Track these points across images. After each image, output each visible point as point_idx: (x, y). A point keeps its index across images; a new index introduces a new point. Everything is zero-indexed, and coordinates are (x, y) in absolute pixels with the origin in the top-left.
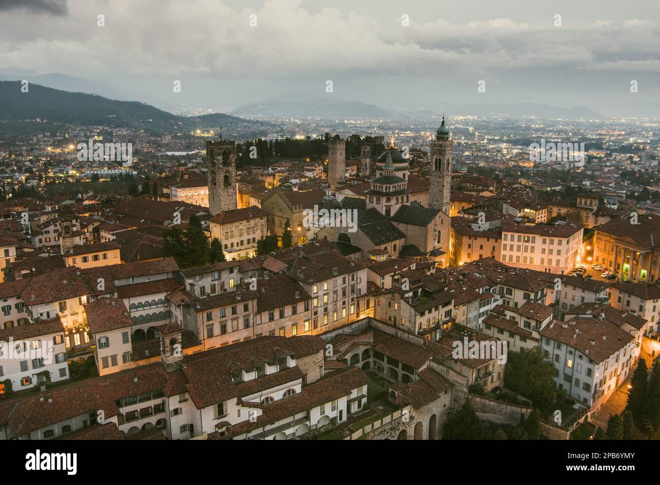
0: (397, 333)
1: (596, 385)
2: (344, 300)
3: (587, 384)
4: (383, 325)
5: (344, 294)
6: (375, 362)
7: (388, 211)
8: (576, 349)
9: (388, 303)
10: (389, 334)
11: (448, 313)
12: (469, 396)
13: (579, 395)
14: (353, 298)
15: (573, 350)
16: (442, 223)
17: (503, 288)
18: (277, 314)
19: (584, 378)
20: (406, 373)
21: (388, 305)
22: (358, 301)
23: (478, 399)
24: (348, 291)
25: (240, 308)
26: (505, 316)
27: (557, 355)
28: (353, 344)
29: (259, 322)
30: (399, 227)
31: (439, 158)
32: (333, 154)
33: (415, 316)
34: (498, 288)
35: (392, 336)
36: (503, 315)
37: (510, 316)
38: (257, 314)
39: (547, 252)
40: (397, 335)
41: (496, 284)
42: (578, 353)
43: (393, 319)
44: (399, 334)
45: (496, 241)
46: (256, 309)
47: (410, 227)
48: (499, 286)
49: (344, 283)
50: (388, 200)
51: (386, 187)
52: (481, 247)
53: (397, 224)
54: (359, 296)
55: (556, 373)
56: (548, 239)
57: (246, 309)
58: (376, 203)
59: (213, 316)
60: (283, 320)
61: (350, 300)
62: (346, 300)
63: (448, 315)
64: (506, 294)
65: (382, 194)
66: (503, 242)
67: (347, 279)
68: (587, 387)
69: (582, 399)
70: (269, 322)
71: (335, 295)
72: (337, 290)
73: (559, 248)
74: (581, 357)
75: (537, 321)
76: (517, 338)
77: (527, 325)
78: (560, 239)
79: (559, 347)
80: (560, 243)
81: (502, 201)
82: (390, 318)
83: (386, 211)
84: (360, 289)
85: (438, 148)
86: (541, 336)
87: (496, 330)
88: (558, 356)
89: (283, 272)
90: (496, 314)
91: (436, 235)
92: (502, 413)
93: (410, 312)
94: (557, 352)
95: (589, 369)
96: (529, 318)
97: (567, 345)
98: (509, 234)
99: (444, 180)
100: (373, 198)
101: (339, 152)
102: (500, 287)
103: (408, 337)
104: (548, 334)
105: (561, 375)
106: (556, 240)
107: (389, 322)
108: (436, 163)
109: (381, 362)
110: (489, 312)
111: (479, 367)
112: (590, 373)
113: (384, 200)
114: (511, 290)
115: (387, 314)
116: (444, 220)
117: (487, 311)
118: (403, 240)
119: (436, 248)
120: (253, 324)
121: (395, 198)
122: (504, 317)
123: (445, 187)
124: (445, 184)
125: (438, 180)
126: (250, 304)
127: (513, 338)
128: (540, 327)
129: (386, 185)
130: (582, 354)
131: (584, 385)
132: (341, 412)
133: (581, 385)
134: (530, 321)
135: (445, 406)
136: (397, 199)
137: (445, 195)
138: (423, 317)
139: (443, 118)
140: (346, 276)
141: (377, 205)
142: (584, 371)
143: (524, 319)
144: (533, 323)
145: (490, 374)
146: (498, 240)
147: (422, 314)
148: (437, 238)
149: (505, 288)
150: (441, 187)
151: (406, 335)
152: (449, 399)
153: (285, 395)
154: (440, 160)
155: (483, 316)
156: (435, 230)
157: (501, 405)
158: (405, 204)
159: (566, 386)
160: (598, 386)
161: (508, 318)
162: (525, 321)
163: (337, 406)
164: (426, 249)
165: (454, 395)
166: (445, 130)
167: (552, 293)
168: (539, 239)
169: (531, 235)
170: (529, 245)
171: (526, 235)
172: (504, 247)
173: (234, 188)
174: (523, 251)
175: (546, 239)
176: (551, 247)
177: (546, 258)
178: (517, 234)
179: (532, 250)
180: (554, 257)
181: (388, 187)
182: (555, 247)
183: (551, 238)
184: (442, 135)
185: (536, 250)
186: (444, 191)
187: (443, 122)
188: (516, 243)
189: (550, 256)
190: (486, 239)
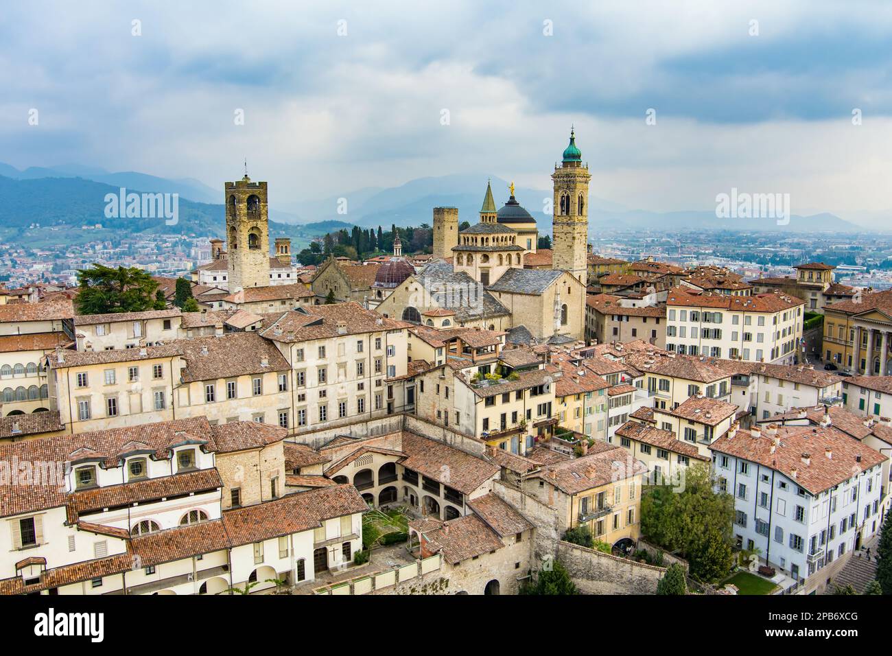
0: (445, 436)
1: (814, 538)
2: (360, 382)
3: (796, 536)
4: (426, 425)
5: (361, 371)
6: (406, 489)
7: (485, 277)
8: (774, 471)
9: (435, 386)
10: (433, 440)
11: (545, 409)
12: (560, 547)
13: (783, 560)
14: (380, 381)
15: (769, 474)
16: (569, 293)
17: (654, 380)
18: (221, 388)
19: (791, 527)
20: (452, 504)
21: (435, 391)
22: (390, 388)
23: (577, 553)
24: (369, 367)
25: (146, 369)
26: (655, 423)
27: (741, 485)
28: (359, 450)
29: (184, 401)
30: (501, 300)
31: (565, 195)
32: (439, 228)
33: (476, 404)
34: (645, 379)
35: (438, 442)
36: (650, 422)
37: (663, 423)
38: (179, 386)
39: (740, 337)
40: (445, 440)
41: (643, 373)
42: (778, 479)
43: (443, 415)
44: (448, 438)
45: (658, 322)
46: (177, 377)
47: (517, 298)
48: (648, 375)
49: (360, 349)
50: (486, 258)
51: (482, 239)
52: (634, 333)
53: (497, 294)
54: (391, 377)
55: (742, 520)
56: (741, 315)
57: (158, 373)
58: (468, 265)
59: (90, 380)
60: (233, 402)
61: (374, 383)
62: (366, 382)
63: (545, 413)
64: (660, 389)
65: (476, 252)
66: (669, 323)
67: (365, 345)
68: (797, 542)
69: (788, 568)
70: (206, 403)
71: (342, 371)
72: (346, 363)
73: (761, 329)
74: (783, 485)
75: (707, 426)
76: (674, 458)
77: (691, 435)
78: (762, 315)
79: (744, 470)
80: (761, 322)
81: (679, 277)
82: (439, 413)
83: (482, 274)
84: (393, 367)
85: (565, 179)
86: (713, 451)
87: (638, 446)
88: (743, 487)
89: (253, 328)
90: (639, 421)
91: (557, 310)
92: (624, 580)
93: (468, 399)
94: (742, 479)
95: (799, 508)
96: (692, 422)
97: (759, 465)
98: (678, 310)
99: (574, 229)
100: (462, 257)
101: (447, 225)
102: (650, 378)
103: (462, 442)
104: (724, 447)
105: (751, 523)
106: (755, 317)
107: (438, 421)
108: (562, 205)
109: (414, 487)
110: (629, 419)
111: (585, 494)
112: (800, 514)
113: (478, 258)
114: (668, 382)
115: (434, 406)
116: (571, 289)
117: (624, 416)
118: (506, 319)
119: (559, 332)
120: (173, 403)
121: (495, 255)
122: (652, 425)
123: (576, 241)
124: (577, 236)
125: (566, 229)
126: (166, 365)
127: (667, 459)
128: (712, 437)
129: (482, 236)
130: (784, 480)
131: (791, 538)
132: (301, 564)
133: (786, 540)
134: (696, 427)
135: (517, 566)
136: (501, 258)
137: (576, 253)
138: (491, 409)
139: (572, 134)
140: (364, 338)
141: (468, 267)
142: (791, 513)
143: (685, 424)
144: (700, 431)
145: (608, 511)
146: (661, 321)
147: (490, 401)
148: (560, 316)
149: (658, 378)
150: (570, 239)
151: (459, 438)
152: (528, 554)
153: (184, 520)
154: (568, 197)
155: (616, 423)
156: (556, 303)
157: (622, 564)
158: (513, 267)
159: (760, 541)
160: (818, 541)
161: (659, 426)
162: (686, 429)
163: (292, 550)
164: (541, 333)
165: (535, 545)
166: (575, 152)
167: (744, 393)
168: (727, 316)
169: (712, 311)
170: (711, 326)
171: (704, 310)
172: (672, 331)
173: (264, 254)
174: (701, 337)
175: (738, 316)
176: (748, 329)
177: (739, 348)
178: (689, 310)
179: (717, 334)
180: (752, 346)
181: (485, 238)
182: (753, 329)
183: (747, 314)
184: (571, 158)
185: (723, 334)
186: (575, 247)
187: (572, 140)
188: (689, 325)
189: (747, 344)
190: (642, 320)
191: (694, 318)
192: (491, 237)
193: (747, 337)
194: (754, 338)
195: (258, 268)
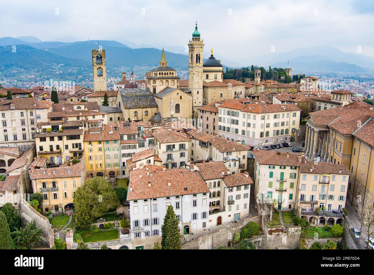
7: (155, 90)
11: (77, 145)
16: (180, 99)
30: (156, 100)
39: (246, 125)
45: (215, 115)
47: (159, 100)
49: (22, 115)
50: (154, 82)
52: (207, 119)
53: (156, 98)
61: (30, 129)
63: (76, 147)
66: (219, 115)
72: (15, 120)
73: (254, 122)
78: (255, 114)
80: (255, 118)
81: (274, 95)
83: (153, 89)
91: (173, 106)
98: (223, 109)
106: (252, 115)
113: (152, 82)
116: (183, 97)
119: (173, 116)
121: (160, 81)
123: (195, 75)
124: (196, 73)
136: (162, 82)
137: (195, 80)
139: (196, 25)
140: (24, 111)
146: (216, 114)
147: (43, 139)
148: (174, 109)
154: (192, 55)
156: (172, 103)
166: (198, 34)
167: (207, 151)
168: (241, 114)
169: (235, 111)
170: (235, 118)
171: (232, 110)
172: (220, 119)
173: (104, 78)
174: (231, 123)
175: (245, 114)
176: (249, 121)
177: (245, 130)
178: (227, 110)
179: (237, 122)
180: (251, 129)
181: (156, 73)
182: (251, 121)
183: (249, 113)
184: (196, 37)
185: (239, 123)
186: (194, 78)
187: (196, 28)
188: (227, 117)
189: (249, 129)
190: (210, 113)
191: (229, 114)
192: (158, 73)
193: (249, 125)
194: (252, 125)
195: (102, 84)
